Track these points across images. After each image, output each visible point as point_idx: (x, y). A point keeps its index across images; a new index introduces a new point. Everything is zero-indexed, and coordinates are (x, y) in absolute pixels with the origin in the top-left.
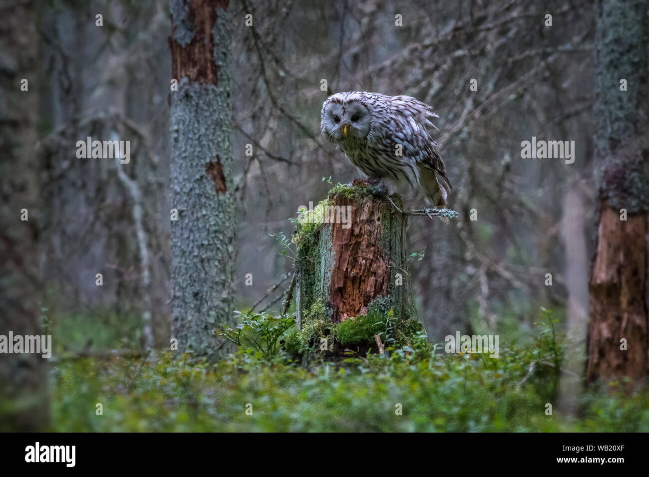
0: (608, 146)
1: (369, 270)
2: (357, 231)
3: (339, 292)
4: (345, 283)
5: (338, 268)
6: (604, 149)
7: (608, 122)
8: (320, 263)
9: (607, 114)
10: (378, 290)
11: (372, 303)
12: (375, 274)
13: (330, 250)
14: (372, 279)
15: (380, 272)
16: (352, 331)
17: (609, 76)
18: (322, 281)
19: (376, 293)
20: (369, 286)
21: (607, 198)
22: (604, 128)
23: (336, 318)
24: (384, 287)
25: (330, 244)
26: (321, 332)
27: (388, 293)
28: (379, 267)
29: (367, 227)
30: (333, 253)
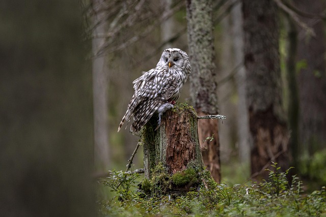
0: (199, 82)
1: (185, 147)
2: (178, 128)
3: (171, 159)
4: (174, 154)
5: (170, 147)
6: (197, 83)
7: (198, 70)
8: (159, 145)
9: (197, 66)
10: (191, 156)
11: (188, 164)
12: (188, 149)
13: (165, 138)
14: (187, 151)
15: (191, 148)
16: (181, 178)
17: (197, 47)
18: (161, 154)
19: (190, 158)
20: (186, 155)
21: (200, 107)
22: (196, 72)
23: (170, 172)
24: (193, 155)
25: (164, 135)
26: (164, 179)
27: (195, 158)
28: (190, 145)
29: (183, 126)
30: (167, 139)
